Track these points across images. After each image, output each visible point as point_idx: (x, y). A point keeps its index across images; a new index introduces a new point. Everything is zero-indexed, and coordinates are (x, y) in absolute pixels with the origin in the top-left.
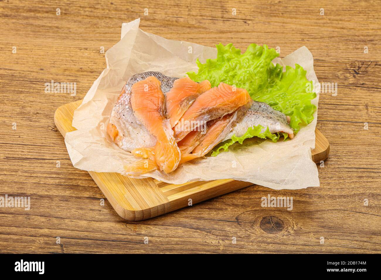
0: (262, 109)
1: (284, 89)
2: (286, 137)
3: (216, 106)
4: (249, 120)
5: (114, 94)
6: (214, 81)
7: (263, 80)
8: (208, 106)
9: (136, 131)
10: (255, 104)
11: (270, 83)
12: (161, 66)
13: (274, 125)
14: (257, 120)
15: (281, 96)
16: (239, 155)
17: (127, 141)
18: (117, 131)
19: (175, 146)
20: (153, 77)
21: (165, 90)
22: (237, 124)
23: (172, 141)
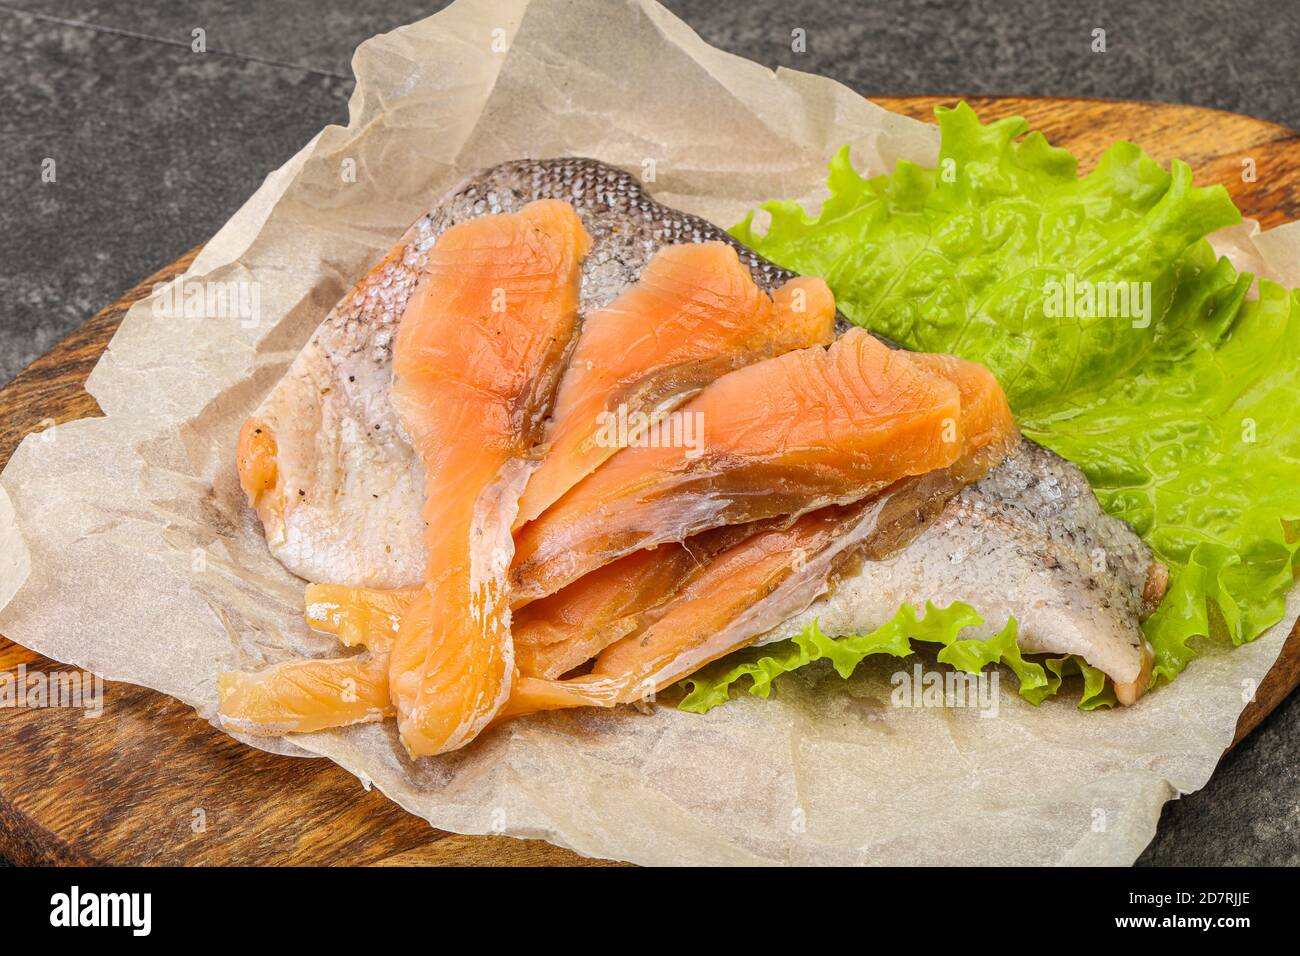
1: (1210, 403)
2: (1091, 691)
3: (775, 455)
4: (938, 554)
6: (880, 282)
7: (1119, 335)
8: (736, 447)
9: (373, 482)
10: (1012, 464)
11: (1158, 349)
12: (657, 146)
13: (1052, 612)
14: (980, 563)
15: (1181, 438)
16: (821, 731)
17: (308, 528)
18: (275, 467)
19: (494, 626)
20: (572, 203)
21: (596, 291)
22: (868, 563)
23: (488, 597)
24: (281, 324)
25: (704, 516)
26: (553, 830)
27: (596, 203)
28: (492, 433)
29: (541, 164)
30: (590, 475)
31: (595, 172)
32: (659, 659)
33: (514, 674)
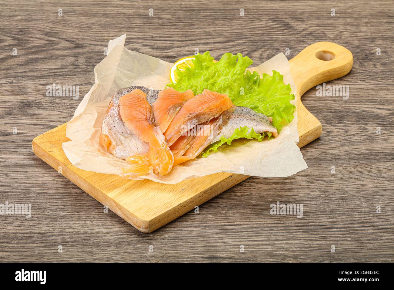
0: (245, 112)
1: (262, 94)
2: (270, 135)
3: (202, 110)
4: (234, 123)
5: (102, 108)
8: (195, 111)
9: (127, 140)
10: (237, 109)
11: (248, 90)
13: (258, 126)
14: (242, 123)
15: (261, 99)
17: (120, 150)
18: (110, 140)
19: (167, 149)
22: (224, 127)
23: (164, 145)
24: (95, 123)
30: (171, 123)
32: (196, 150)
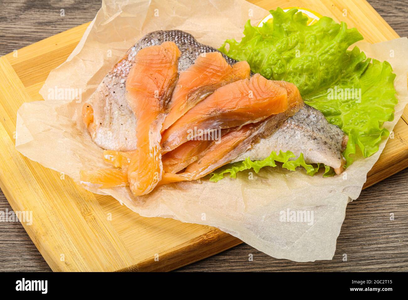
0: (309, 121)
2: (327, 171)
3: (235, 109)
4: (282, 137)
7: (331, 73)
8: (224, 107)
9: (121, 121)
10: (302, 111)
11: (343, 78)
14: (294, 139)
16: (250, 186)
17: (103, 133)
18: (93, 116)
19: (157, 159)
20: (175, 42)
21: (182, 66)
22: (262, 139)
23: (155, 151)
24: (93, 77)
25: (215, 126)
26: (174, 215)
27: (182, 42)
28: (154, 106)
29: (166, 32)
30: (183, 116)
31: (181, 34)
32: (203, 168)
33: (163, 172)
